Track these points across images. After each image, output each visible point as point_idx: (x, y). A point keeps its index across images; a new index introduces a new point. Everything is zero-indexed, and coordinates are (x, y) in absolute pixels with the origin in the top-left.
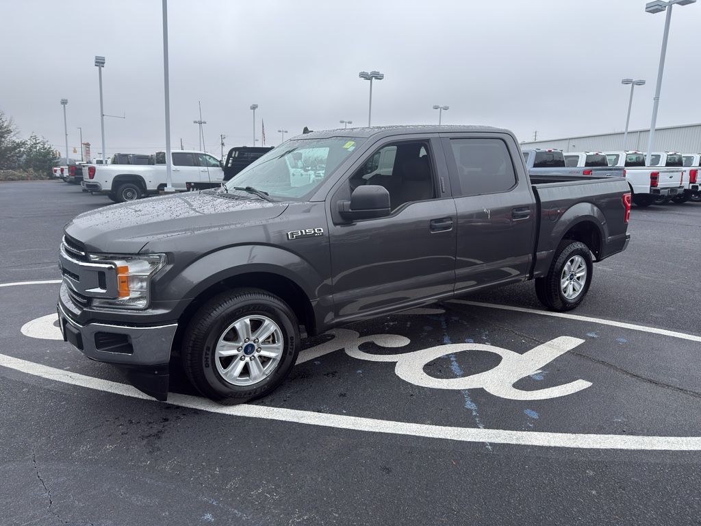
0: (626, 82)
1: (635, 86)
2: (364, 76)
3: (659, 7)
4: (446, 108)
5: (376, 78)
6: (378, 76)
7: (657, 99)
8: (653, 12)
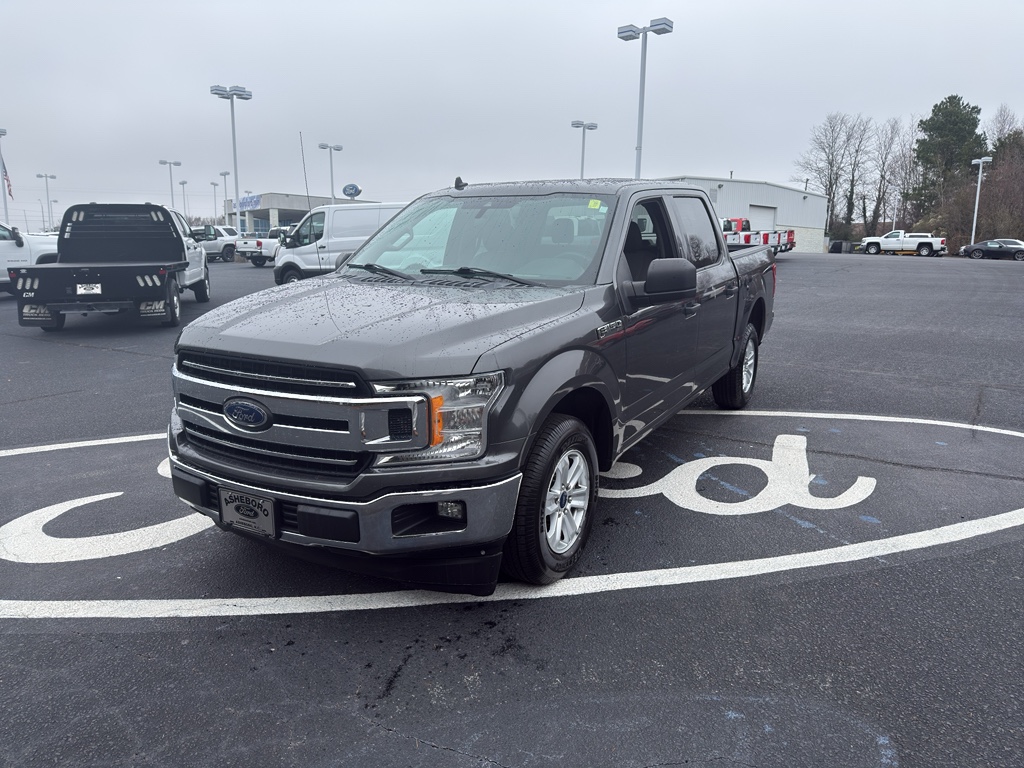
0: (577, 125)
1: (587, 130)
2: (220, 92)
3: (633, 34)
4: (338, 149)
5: (240, 97)
6: (244, 96)
7: (639, 148)
8: (626, 38)
